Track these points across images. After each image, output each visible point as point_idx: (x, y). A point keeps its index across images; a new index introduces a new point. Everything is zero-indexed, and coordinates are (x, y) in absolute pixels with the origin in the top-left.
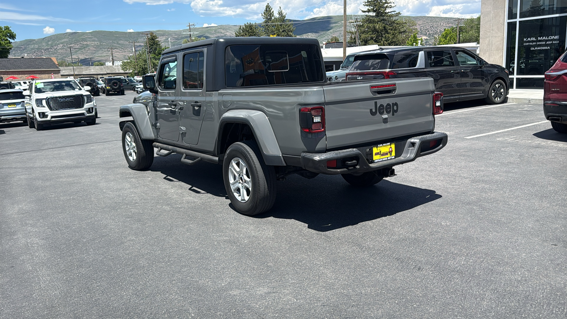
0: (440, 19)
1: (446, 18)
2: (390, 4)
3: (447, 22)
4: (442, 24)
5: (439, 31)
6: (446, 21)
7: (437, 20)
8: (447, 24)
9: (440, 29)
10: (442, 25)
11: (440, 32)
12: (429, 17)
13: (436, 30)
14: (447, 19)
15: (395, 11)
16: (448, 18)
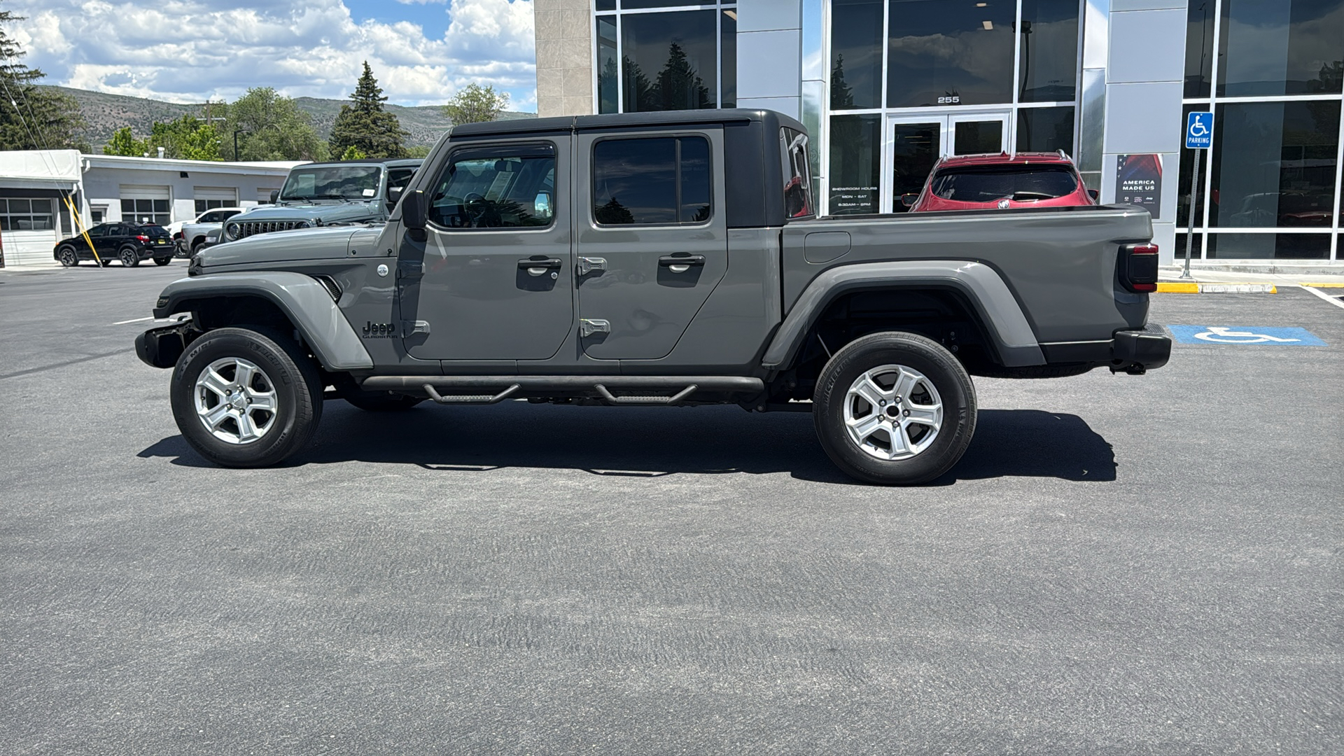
0: (101, 99)
1: (118, 96)
2: (9, 47)
3: (120, 108)
4: (107, 111)
5: (100, 128)
6: (116, 104)
7: (92, 98)
8: (121, 112)
9: (103, 123)
10: (107, 113)
11: (103, 131)
12: (70, 89)
13: (94, 125)
14: (121, 100)
15: (24, 66)
16: (122, 97)
